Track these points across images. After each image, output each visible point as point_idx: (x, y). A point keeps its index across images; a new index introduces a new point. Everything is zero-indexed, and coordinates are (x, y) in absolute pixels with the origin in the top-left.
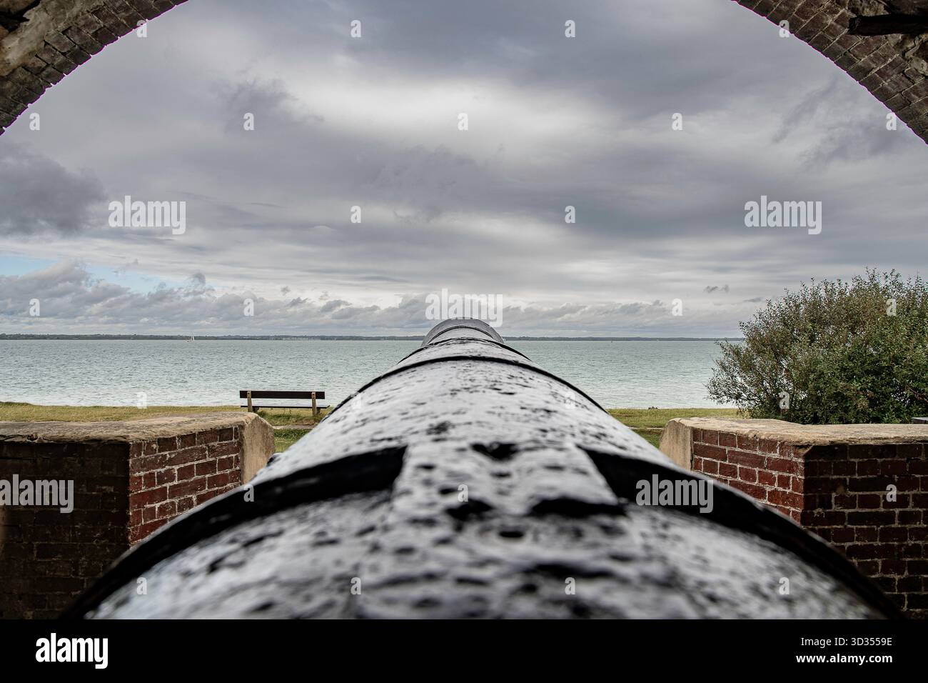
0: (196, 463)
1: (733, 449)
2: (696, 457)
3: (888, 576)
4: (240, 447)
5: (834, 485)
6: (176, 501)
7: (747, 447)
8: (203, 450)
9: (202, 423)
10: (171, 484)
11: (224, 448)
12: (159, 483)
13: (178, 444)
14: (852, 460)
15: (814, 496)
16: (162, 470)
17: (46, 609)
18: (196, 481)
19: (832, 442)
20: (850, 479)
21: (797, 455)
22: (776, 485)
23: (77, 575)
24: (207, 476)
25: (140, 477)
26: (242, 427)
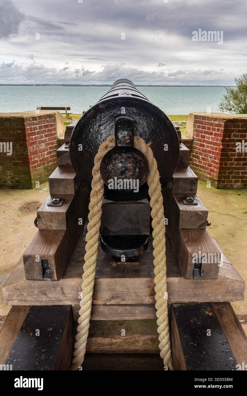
0: (43, 125)
1: (206, 121)
2: (195, 124)
3: (246, 157)
4: (55, 121)
5: (232, 131)
6: (39, 136)
7: (209, 120)
8: (45, 121)
9: (43, 113)
10: (37, 131)
11: (50, 121)
12: (34, 130)
13: (38, 119)
14: (239, 124)
15: (226, 134)
16: (34, 127)
17: (5, 166)
18: (44, 130)
19: (234, 118)
20: (238, 129)
21: (223, 122)
22: (216, 131)
23: (13, 156)
24: (47, 129)
25: (28, 128)
26: (55, 114)
